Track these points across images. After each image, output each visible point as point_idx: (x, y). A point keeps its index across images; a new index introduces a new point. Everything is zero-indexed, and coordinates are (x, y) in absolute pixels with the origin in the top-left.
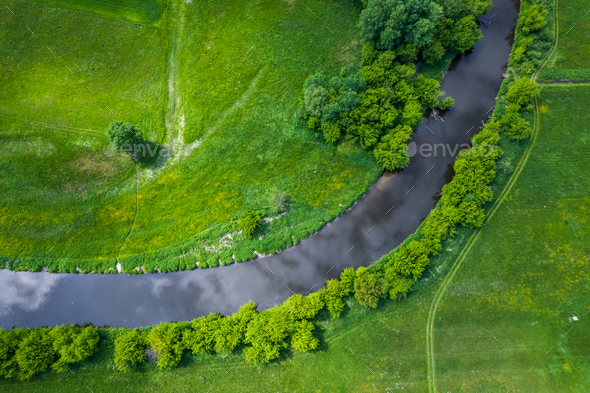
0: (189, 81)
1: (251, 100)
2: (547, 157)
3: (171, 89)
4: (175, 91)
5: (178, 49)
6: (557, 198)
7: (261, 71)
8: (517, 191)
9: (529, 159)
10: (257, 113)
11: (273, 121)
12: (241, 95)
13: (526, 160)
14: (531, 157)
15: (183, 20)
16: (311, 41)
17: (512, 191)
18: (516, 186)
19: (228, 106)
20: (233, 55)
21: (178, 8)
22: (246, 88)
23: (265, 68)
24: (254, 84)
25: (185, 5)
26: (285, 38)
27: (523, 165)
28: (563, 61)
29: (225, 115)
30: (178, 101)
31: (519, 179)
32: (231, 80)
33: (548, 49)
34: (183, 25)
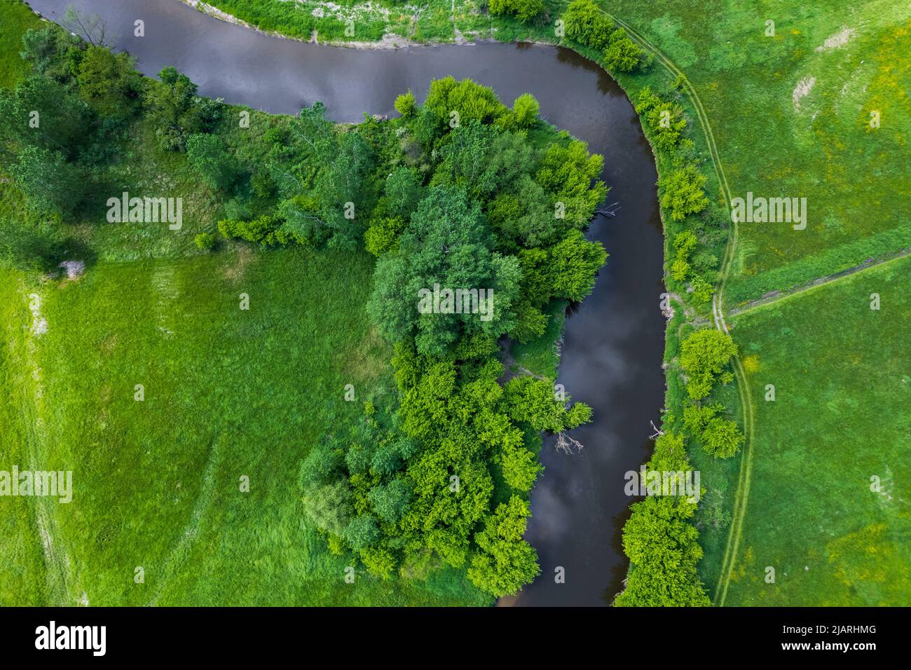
0: (78, 513)
1: (211, 518)
2: (781, 464)
3: (47, 540)
4: (57, 541)
5: (42, 443)
6: (823, 541)
7: (215, 447)
8: (750, 555)
9: (753, 478)
10: (229, 545)
11: (265, 551)
12: (189, 514)
13: (748, 481)
14: (754, 471)
15: (37, 375)
16: (295, 352)
17: (741, 557)
18: (745, 544)
19: (169, 547)
20: (153, 429)
21: (22, 351)
22: (196, 495)
23: (223, 438)
24: (209, 480)
25: (35, 340)
26: (245, 359)
27: (746, 493)
28: (757, 257)
29: (169, 567)
30: (68, 562)
31: (747, 528)
32: (162, 485)
33: (725, 241)
34: (40, 387)
